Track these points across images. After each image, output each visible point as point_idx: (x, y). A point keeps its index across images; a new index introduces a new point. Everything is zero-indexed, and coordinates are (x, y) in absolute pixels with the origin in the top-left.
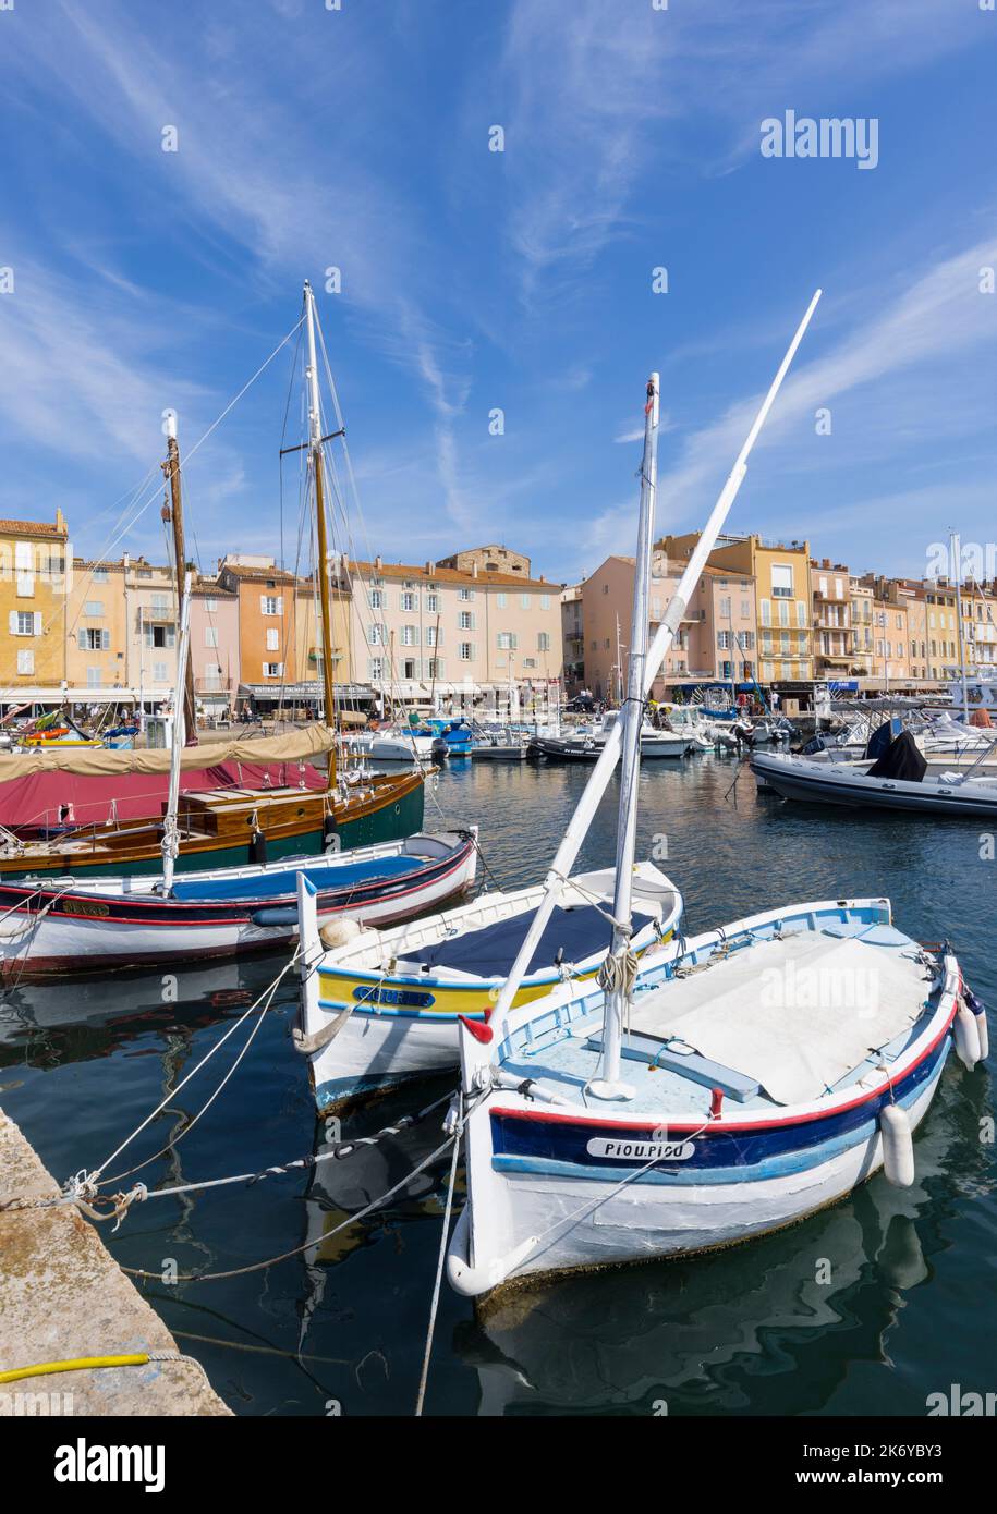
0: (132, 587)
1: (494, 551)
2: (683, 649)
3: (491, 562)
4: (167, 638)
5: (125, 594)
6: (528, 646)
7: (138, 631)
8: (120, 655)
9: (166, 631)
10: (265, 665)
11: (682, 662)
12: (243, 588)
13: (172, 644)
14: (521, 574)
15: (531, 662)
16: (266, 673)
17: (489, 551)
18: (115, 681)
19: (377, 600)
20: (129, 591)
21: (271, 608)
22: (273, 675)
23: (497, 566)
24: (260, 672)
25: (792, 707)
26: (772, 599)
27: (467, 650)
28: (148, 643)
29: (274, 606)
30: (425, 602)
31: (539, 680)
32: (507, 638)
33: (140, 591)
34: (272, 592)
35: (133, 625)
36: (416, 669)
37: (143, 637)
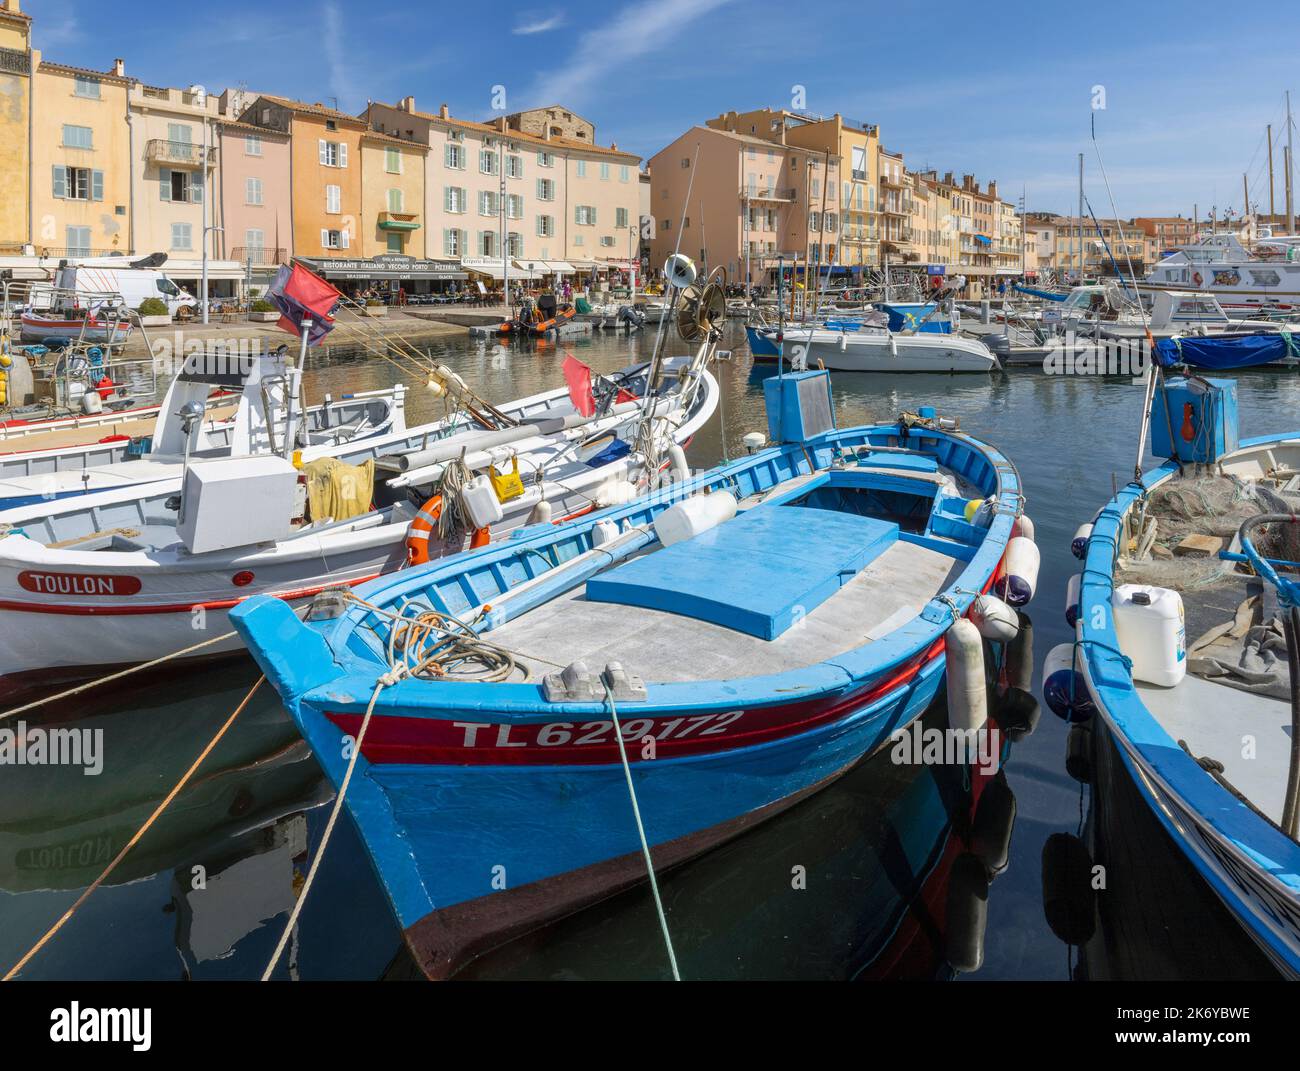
0: (139, 109)
1: (559, 113)
2: (771, 230)
3: (556, 125)
4: (191, 188)
5: (128, 118)
6: (606, 223)
7: (148, 176)
8: (119, 210)
9: (189, 178)
10: (325, 231)
11: (770, 244)
12: (297, 127)
13: (198, 196)
14: (587, 140)
15: (609, 241)
16: (325, 243)
17: (553, 113)
18: (111, 247)
19: (455, 157)
20: (135, 116)
21: (330, 157)
22: (335, 246)
23: (561, 130)
24: (318, 242)
25: (975, 290)
26: (852, 181)
27: (545, 223)
28: (163, 194)
29: (334, 155)
30: (505, 164)
31: (621, 260)
32: (584, 212)
33: (151, 118)
34: (333, 136)
35: (140, 166)
36: (496, 244)
37: (156, 185)
